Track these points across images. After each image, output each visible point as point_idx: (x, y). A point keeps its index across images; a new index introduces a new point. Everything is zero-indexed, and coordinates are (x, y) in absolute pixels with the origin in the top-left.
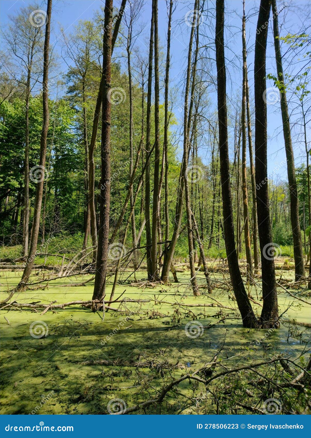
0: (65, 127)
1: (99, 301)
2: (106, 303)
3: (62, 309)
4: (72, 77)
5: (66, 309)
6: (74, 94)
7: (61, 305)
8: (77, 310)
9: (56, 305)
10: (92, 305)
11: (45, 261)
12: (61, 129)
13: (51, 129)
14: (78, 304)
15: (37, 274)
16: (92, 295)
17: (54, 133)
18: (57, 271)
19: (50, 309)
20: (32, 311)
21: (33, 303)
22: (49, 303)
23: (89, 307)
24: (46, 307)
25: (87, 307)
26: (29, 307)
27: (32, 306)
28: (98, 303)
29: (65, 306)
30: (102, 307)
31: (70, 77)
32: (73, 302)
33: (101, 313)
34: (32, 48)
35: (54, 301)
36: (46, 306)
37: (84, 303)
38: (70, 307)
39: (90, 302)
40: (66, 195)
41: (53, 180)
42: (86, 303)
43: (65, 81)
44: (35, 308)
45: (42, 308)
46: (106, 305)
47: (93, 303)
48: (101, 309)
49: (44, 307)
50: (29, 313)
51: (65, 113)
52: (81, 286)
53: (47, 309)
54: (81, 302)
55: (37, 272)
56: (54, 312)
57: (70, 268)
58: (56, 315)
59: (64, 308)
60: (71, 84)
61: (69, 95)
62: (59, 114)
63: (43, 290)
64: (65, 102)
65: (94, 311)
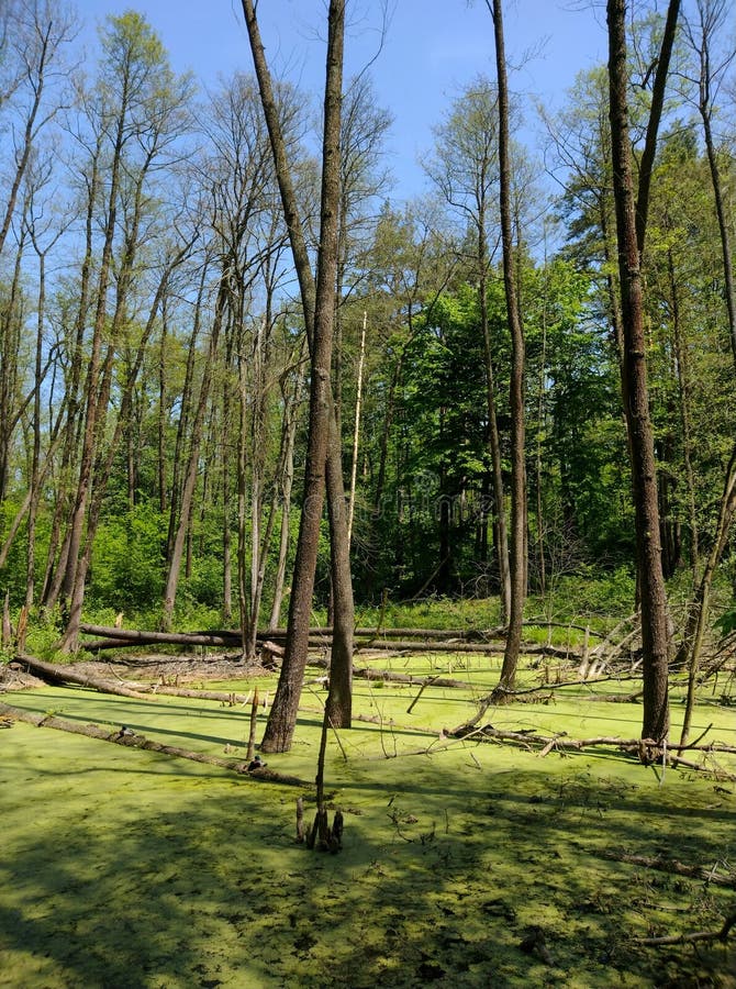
0: (570, 320)
1: (654, 743)
2: (669, 748)
3: (578, 750)
4: (576, 200)
5: (587, 751)
6: (584, 236)
7: (575, 742)
8: (612, 757)
9: (566, 741)
10: (640, 750)
11: (548, 636)
12: (560, 329)
13: (540, 334)
14: (611, 743)
15: (535, 666)
16: (640, 727)
17: (545, 342)
18: (577, 660)
19: (554, 747)
20: (522, 747)
21: (523, 732)
22: (553, 735)
23: (634, 753)
24: (547, 743)
25: (629, 751)
26: (515, 738)
27: (520, 736)
28: (653, 746)
29: (584, 744)
30: (662, 756)
31: (571, 200)
32: (599, 739)
33: (658, 768)
34: (482, 176)
35: (562, 731)
36: (547, 740)
37: (622, 744)
38: (596, 748)
39: (635, 743)
40: (584, 477)
41: (551, 453)
42: (628, 744)
43: (560, 212)
44: (527, 741)
45: (539, 744)
46: (674, 754)
47: (641, 745)
48: (659, 760)
49: (542, 742)
50: (516, 750)
51: (567, 289)
52: (628, 701)
53: (550, 746)
54: (616, 740)
55: (534, 660)
56: (562, 755)
57: (604, 656)
58: (566, 762)
59: (583, 748)
60: (576, 215)
61: (575, 241)
62: (553, 297)
63: (546, 703)
64: (563, 264)
65: (646, 762)
